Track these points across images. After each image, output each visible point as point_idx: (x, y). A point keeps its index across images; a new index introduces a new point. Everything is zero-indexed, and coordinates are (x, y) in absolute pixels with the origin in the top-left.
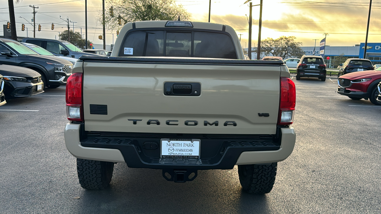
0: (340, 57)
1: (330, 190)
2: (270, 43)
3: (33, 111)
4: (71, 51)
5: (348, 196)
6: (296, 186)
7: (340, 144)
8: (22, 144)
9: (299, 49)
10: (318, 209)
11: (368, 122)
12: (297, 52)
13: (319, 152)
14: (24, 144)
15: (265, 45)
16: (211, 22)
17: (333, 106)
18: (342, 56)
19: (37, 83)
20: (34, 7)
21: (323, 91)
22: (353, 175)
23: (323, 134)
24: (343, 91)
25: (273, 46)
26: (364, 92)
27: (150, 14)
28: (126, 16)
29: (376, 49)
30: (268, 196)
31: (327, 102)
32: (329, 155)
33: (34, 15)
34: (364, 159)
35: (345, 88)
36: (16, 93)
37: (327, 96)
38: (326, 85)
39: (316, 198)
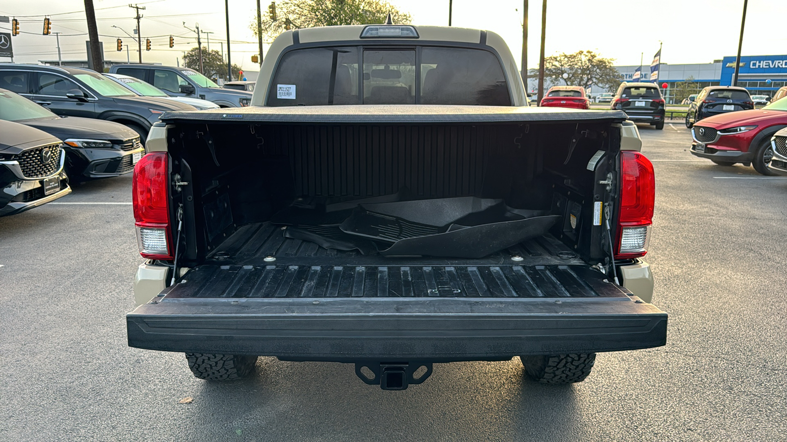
0: (686, 83)
1: (704, 369)
2: (560, 61)
3: (125, 203)
4: (198, 86)
5: (743, 382)
6: (633, 360)
7: (709, 259)
8: (94, 275)
9: (613, 71)
10: (685, 417)
11: (756, 212)
12: (609, 76)
13: (671, 279)
14: (97, 276)
15: (551, 64)
16: (453, 26)
17: (685, 180)
18: (690, 82)
19: (132, 149)
20: (137, 8)
21: (662, 149)
22: (745, 331)
23: (674, 239)
24: (703, 150)
25: (566, 67)
26: (742, 151)
27: (342, 13)
28: (299, 19)
29: (751, 67)
30: (579, 387)
31: (673, 172)
32: (692, 285)
33: (138, 22)
34: (762, 293)
35: (706, 145)
36: (92, 171)
37: (671, 159)
38: (667, 138)
39: (677, 390)
